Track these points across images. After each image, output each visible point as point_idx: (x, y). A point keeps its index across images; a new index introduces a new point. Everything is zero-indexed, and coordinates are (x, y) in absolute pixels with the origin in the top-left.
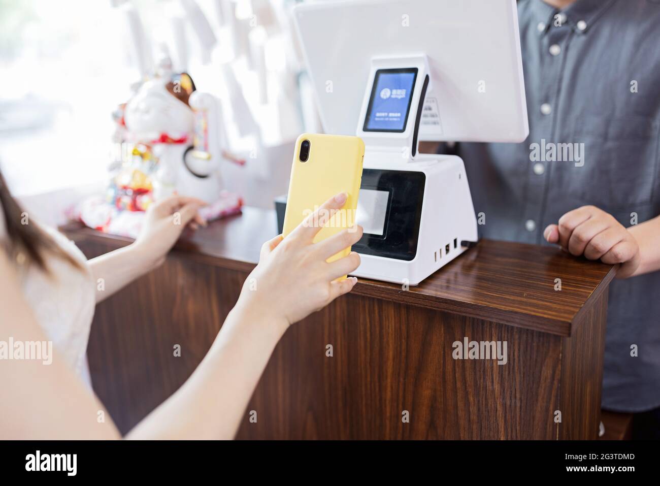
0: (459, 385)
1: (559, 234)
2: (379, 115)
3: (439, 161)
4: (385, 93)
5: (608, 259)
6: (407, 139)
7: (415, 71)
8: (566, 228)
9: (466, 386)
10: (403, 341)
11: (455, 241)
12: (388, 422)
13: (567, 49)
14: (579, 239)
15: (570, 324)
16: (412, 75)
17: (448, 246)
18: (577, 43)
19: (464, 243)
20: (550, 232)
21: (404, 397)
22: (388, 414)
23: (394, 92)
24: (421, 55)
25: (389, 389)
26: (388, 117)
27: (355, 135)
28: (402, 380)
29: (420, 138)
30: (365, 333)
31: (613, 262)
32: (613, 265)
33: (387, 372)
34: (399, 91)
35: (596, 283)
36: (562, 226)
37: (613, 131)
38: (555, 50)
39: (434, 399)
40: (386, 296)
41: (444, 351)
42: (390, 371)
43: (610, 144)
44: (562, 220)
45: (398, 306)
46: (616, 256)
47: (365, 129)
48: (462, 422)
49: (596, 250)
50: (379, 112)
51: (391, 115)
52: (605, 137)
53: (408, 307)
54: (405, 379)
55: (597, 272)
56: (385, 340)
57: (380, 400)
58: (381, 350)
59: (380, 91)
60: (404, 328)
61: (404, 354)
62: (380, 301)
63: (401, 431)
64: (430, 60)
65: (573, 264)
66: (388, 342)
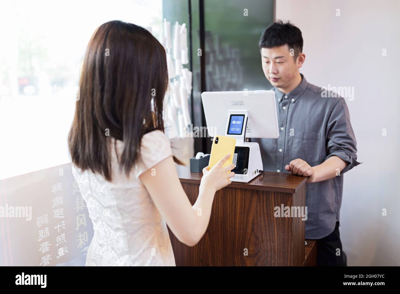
0: (262, 214)
1: (290, 167)
2: (232, 129)
3: (252, 144)
4: (234, 122)
5: (305, 175)
6: (243, 137)
7: (244, 115)
8: (292, 165)
9: (264, 214)
10: (243, 201)
11: (257, 170)
12: (237, 231)
13: (288, 108)
14: (296, 169)
15: (295, 189)
16: (243, 117)
17: (255, 171)
18: (292, 106)
19: (260, 171)
20: (287, 167)
21: (243, 222)
22: (237, 228)
23: (237, 122)
24: (246, 110)
25: (238, 219)
26: (235, 130)
27: (225, 136)
28: (242, 215)
29: (246, 137)
30: (230, 200)
31: (306, 175)
32: (306, 177)
33: (237, 213)
34: (239, 122)
35: (301, 181)
36: (291, 164)
37: (305, 137)
38: (284, 108)
39: (253, 220)
40: (238, 186)
41: (257, 203)
42: (238, 213)
43: (305, 141)
44: (291, 163)
45: (241, 190)
46: (307, 174)
47: (228, 133)
48: (263, 226)
49: (301, 172)
50: (232, 128)
51: (236, 129)
52: (303, 139)
53: (245, 190)
54: (243, 215)
55: (301, 178)
56: (237, 202)
57: (235, 223)
58: (235, 206)
59: (232, 122)
60: (243, 197)
61: (243, 206)
62: (235, 189)
63: (242, 234)
64: (248, 112)
65: (294, 177)
66: (238, 203)
